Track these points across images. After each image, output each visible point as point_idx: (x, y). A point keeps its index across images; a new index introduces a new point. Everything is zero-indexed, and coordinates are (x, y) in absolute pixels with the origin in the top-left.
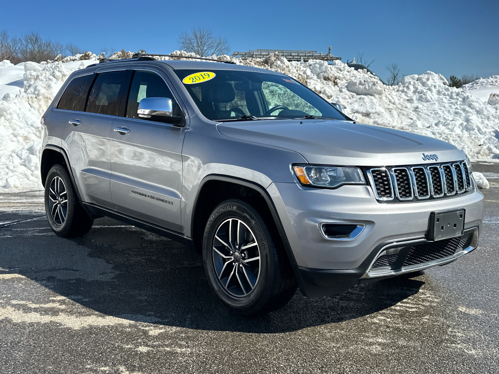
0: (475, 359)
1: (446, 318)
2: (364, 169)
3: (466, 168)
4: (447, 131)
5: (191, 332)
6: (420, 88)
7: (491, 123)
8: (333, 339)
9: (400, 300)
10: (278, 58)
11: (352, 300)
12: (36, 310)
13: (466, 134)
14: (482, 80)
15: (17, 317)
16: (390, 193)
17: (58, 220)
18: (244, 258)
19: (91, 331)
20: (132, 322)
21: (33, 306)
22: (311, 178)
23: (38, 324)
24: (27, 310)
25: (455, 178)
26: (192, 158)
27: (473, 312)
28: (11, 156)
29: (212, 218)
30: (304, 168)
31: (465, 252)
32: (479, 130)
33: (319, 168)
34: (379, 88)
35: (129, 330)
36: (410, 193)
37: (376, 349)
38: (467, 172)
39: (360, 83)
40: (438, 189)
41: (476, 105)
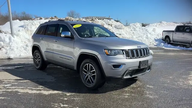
0: (152, 99)
1: (144, 88)
2: (123, 50)
3: (148, 50)
4: (142, 39)
5: (78, 94)
6: (134, 27)
7: (153, 36)
8: (115, 95)
9: (132, 84)
10: (95, 19)
11: (120, 84)
12: (35, 90)
13: (147, 40)
14: (151, 25)
15: (30, 92)
16: (129, 56)
17: (37, 65)
18: (91, 74)
19: (51, 95)
20: (62, 92)
21: (34, 89)
22: (109, 53)
23: (36, 93)
24: (32, 90)
25: (145, 52)
26: (77, 48)
27: (151, 87)
28: (21, 47)
29: (82, 64)
30: (107, 50)
31: (148, 71)
32: (150, 38)
33: (111, 50)
34: (123, 27)
35: (61, 94)
36: (134, 56)
37: (126, 97)
38: (148, 51)
39: (118, 26)
40: (141, 55)
41: (149, 31)
